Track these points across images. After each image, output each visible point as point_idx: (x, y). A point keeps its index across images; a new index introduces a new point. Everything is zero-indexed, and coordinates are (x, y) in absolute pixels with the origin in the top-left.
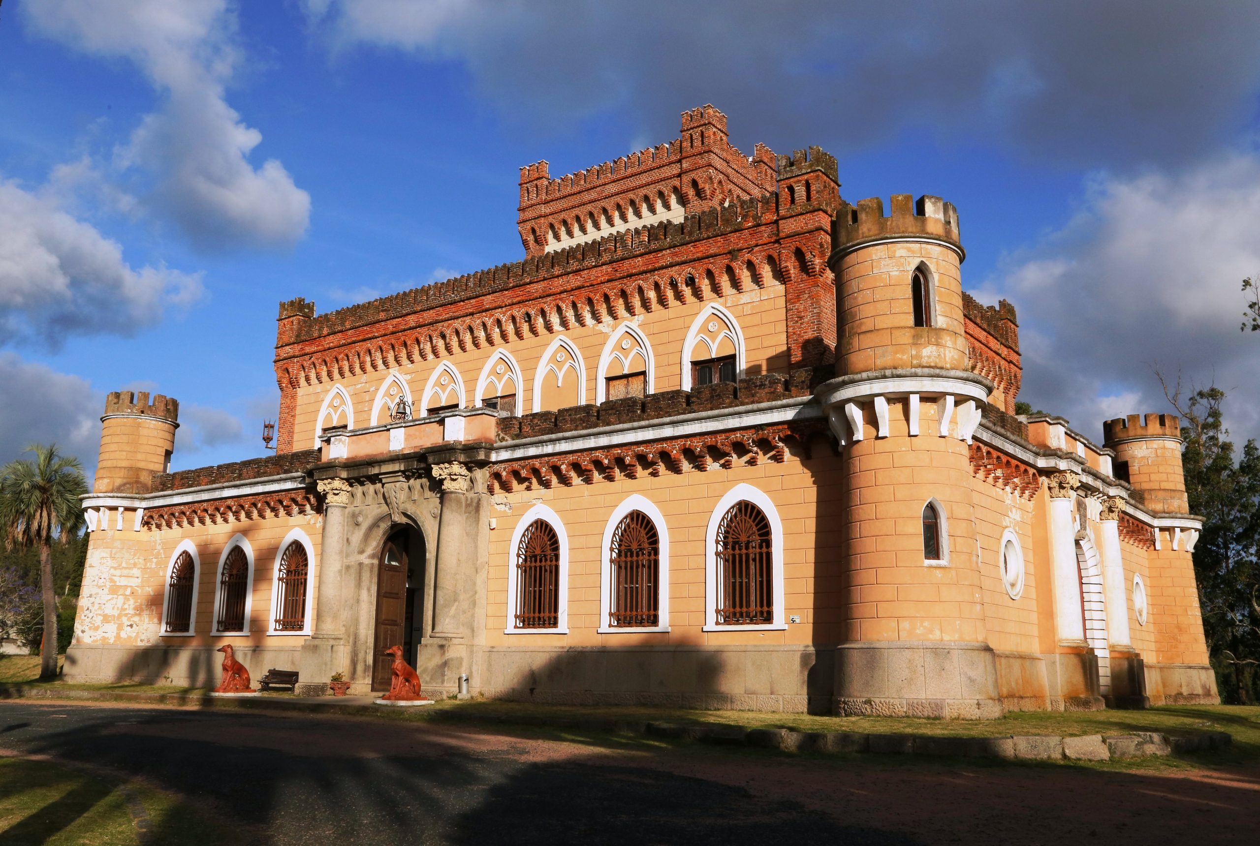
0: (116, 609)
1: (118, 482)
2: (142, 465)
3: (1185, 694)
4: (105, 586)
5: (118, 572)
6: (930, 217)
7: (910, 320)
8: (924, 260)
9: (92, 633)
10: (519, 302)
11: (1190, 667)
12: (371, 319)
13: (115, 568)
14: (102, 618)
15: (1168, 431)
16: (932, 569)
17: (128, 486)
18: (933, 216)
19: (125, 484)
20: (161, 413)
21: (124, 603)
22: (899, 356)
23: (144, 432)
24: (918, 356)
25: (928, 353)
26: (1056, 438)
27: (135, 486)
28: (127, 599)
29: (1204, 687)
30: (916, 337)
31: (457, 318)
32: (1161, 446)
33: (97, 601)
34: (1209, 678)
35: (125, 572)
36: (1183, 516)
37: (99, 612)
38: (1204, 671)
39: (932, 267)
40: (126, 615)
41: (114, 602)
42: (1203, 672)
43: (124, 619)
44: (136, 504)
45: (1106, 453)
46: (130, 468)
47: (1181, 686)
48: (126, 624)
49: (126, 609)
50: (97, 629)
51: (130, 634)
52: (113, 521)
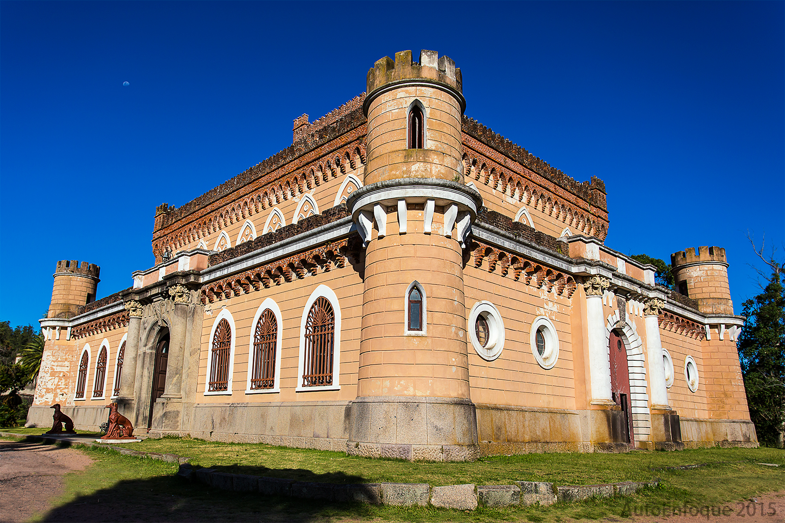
0: (53, 385)
1: (58, 312)
2: (71, 302)
3: (729, 440)
4: (48, 372)
5: (56, 364)
6: (425, 66)
7: (405, 145)
8: (418, 98)
9: (40, 399)
10: (256, 190)
11: (734, 422)
12: (192, 211)
13: (54, 362)
14: (45, 390)
15: (715, 258)
16: (410, 338)
17: (63, 314)
18: (428, 65)
19: (61, 313)
20: (84, 272)
21: (59, 382)
22: (394, 172)
23: (73, 283)
24: (409, 171)
25: (417, 169)
26: (590, 252)
27: (67, 314)
28: (60, 379)
29: (744, 435)
30: (407, 156)
31: (228, 204)
32: (710, 268)
33: (44, 380)
34: (751, 430)
35: (60, 363)
36: (726, 315)
37: (45, 387)
38: (744, 424)
39: (425, 104)
40: (59, 388)
41: (53, 381)
42: (744, 426)
43: (58, 391)
44: (66, 324)
45: (648, 267)
46: (65, 304)
47: (727, 435)
48: (59, 394)
49: (60, 385)
50: (42, 396)
51: (61, 400)
52: (54, 334)
